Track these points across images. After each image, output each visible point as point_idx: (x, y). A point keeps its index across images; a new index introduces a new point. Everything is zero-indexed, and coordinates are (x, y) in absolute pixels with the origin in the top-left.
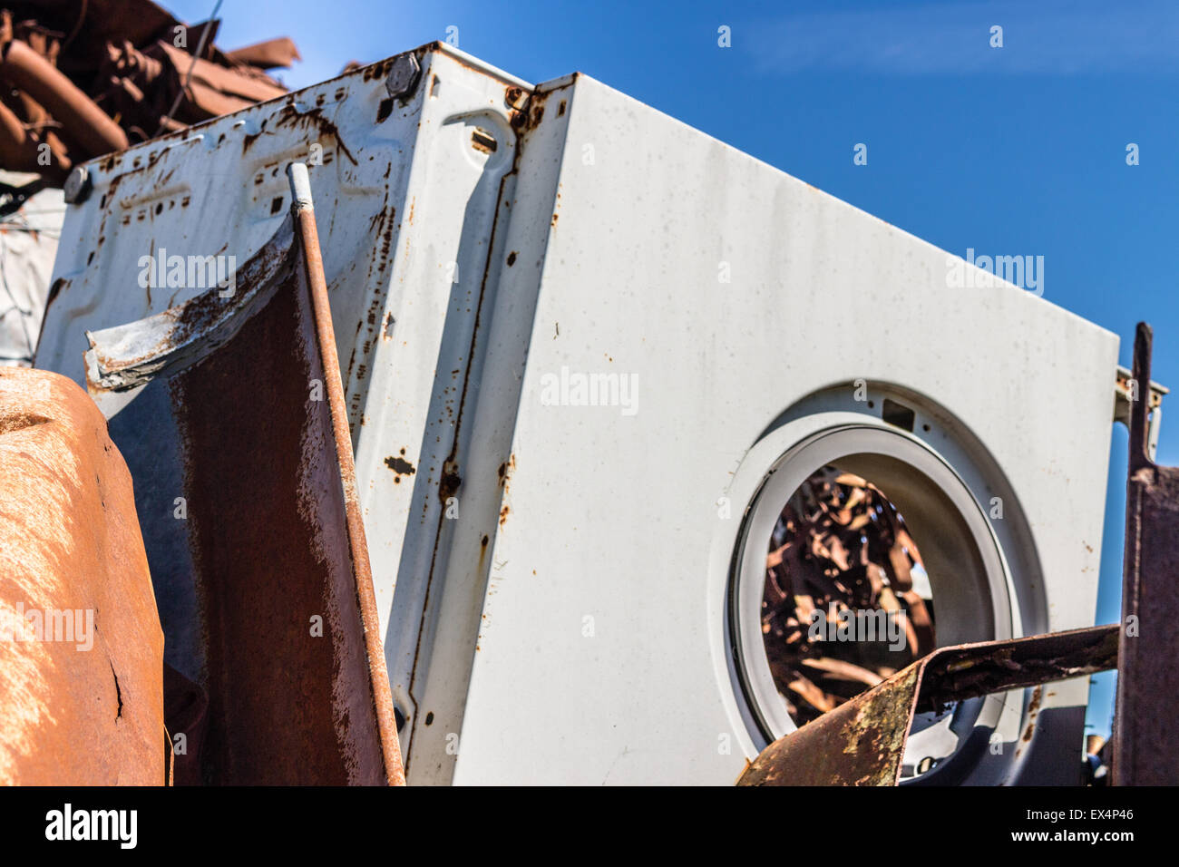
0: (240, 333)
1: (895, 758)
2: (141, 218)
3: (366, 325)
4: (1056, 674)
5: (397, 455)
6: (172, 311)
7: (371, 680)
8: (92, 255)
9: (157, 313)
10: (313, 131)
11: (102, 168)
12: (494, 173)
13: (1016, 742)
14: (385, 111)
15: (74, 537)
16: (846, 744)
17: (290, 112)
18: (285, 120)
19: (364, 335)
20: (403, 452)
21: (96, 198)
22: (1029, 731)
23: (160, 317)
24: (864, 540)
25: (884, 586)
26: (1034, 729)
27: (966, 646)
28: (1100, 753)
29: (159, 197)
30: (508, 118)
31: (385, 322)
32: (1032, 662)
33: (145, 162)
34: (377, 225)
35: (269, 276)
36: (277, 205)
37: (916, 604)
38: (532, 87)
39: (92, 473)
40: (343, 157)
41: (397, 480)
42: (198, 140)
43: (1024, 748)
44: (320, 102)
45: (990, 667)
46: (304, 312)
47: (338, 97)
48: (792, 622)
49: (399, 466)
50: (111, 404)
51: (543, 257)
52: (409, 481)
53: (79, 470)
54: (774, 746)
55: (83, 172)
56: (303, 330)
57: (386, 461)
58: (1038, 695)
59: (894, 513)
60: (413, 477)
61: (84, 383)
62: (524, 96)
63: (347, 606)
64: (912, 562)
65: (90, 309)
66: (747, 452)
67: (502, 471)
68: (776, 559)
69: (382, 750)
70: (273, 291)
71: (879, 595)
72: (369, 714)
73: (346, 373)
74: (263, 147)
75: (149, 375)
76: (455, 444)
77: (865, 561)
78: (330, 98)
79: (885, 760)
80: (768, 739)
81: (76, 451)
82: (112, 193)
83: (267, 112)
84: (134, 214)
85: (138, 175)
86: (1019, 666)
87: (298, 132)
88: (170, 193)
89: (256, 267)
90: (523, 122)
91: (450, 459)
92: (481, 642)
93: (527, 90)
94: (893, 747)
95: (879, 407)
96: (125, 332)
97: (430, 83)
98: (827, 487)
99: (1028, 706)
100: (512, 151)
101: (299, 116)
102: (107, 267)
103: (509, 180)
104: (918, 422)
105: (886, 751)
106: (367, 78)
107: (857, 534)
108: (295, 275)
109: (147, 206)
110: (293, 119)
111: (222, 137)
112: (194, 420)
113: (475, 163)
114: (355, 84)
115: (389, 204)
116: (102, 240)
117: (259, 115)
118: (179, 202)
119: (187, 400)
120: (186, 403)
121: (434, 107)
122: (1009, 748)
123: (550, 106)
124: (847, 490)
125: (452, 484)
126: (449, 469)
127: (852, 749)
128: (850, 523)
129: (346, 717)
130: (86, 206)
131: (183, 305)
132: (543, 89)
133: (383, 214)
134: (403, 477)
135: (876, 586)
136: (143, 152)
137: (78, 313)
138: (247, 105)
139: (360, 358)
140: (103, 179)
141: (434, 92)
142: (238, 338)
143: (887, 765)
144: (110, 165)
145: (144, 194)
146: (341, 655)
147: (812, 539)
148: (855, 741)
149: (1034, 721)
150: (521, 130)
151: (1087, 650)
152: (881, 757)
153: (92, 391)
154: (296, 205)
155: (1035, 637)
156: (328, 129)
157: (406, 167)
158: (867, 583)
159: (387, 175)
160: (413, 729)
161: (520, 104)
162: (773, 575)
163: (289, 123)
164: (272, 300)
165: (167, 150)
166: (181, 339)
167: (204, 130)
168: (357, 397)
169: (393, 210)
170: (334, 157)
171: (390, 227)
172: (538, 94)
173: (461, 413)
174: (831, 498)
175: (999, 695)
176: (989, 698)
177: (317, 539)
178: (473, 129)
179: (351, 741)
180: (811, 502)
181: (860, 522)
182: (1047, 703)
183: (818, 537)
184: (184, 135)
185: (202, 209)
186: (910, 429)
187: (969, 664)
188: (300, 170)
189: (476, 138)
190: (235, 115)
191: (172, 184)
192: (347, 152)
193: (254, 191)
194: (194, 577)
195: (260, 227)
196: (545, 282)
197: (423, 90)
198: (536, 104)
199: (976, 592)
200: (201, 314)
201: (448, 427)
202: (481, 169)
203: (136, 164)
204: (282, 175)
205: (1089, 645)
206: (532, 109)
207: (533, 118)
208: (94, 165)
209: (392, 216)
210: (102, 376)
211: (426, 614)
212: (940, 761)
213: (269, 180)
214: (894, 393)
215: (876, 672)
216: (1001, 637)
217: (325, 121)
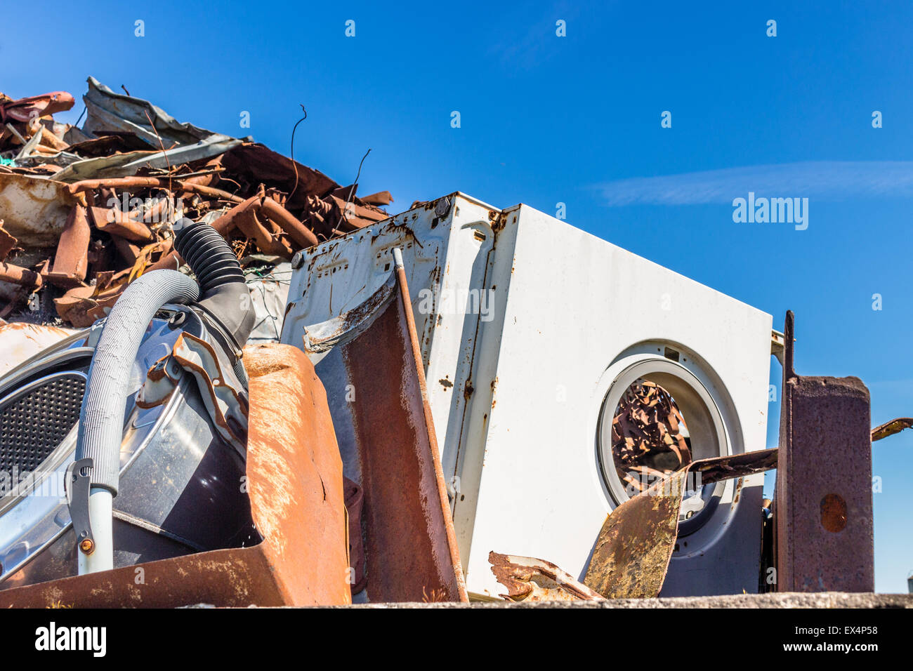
0: (373, 325)
1: (676, 512)
2: (326, 275)
3: (429, 320)
4: (749, 471)
5: (445, 378)
6: (341, 316)
7: (436, 481)
8: (305, 292)
9: (335, 317)
10: (403, 233)
11: (308, 253)
12: (485, 250)
13: (730, 504)
14: (435, 223)
15: (302, 419)
16: (653, 506)
17: (392, 225)
18: (390, 229)
19: (428, 325)
20: (447, 377)
21: (306, 266)
22: (737, 498)
23: (337, 319)
24: (656, 411)
25: (666, 432)
26: (739, 497)
27: (707, 460)
28: (769, 507)
29: (334, 265)
30: (491, 225)
31: (437, 318)
32: (738, 466)
33: (327, 249)
34: (433, 275)
35: (385, 299)
36: (387, 267)
37: (681, 440)
38: (501, 211)
39: (308, 389)
40: (417, 245)
41: (445, 390)
42: (351, 239)
43: (735, 506)
44: (405, 220)
45: (719, 469)
46: (401, 315)
47: (413, 218)
48: (624, 449)
49: (445, 383)
50: (316, 359)
51: (508, 287)
52: (450, 390)
53: (304, 389)
54: (620, 507)
55: (299, 255)
56: (401, 323)
57: (440, 381)
58: (741, 481)
59: (669, 398)
60: (452, 388)
61: (303, 349)
62: (497, 215)
63: (425, 447)
64: (678, 421)
65: (305, 316)
66: (603, 373)
67: (492, 385)
68: (616, 421)
69: (443, 514)
70: (387, 306)
71: (663, 437)
72: (436, 496)
73: (421, 342)
74: (381, 241)
75: (332, 345)
76: (471, 373)
77: (656, 421)
78: (410, 218)
79: (672, 513)
80: (617, 505)
81: (301, 380)
82: (313, 264)
83: (381, 225)
84: (323, 273)
85: (324, 255)
86: (732, 468)
87: (396, 234)
88: (339, 263)
89: (379, 295)
90: (497, 227)
91: (469, 380)
92: (485, 463)
93: (498, 212)
94: (675, 507)
95: (663, 350)
96: (321, 326)
97: (455, 210)
98: (638, 387)
99: (737, 486)
100: (492, 240)
101: (396, 227)
102: (311, 297)
103: (492, 253)
104: (681, 357)
105: (672, 509)
106: (426, 209)
107: (652, 409)
108: (397, 298)
109: (329, 269)
110: (394, 228)
111: (362, 237)
112: (353, 365)
113: (476, 245)
114: (421, 211)
115: (438, 265)
116: (309, 285)
117: (378, 227)
118: (343, 267)
119: (349, 356)
120: (349, 357)
121: (457, 221)
122: (728, 506)
123: (509, 219)
124: (647, 389)
125: (469, 391)
126: (468, 384)
127: (656, 508)
128: (649, 404)
129: (426, 498)
130: (301, 270)
131: (347, 313)
132: (505, 212)
133: (435, 270)
134: (448, 388)
135: (662, 432)
136: (326, 245)
137: (300, 318)
138: (371, 223)
139: (427, 335)
140: (309, 257)
141: (457, 214)
142: (371, 327)
143: (673, 515)
144: (312, 252)
145: (328, 264)
146: (423, 470)
147: (632, 411)
148: (657, 504)
149: (739, 493)
150: (496, 230)
151: (762, 460)
152: (670, 511)
153: (307, 353)
154: (396, 267)
155: (740, 455)
156: (409, 232)
157: (445, 248)
158: (658, 431)
159: (437, 252)
160: (455, 503)
161: (495, 218)
162: (615, 428)
163: (391, 230)
164: (387, 310)
165: (337, 244)
166: (346, 329)
167: (353, 234)
168: (426, 353)
169: (440, 268)
170: (412, 245)
171: (439, 276)
172: (504, 214)
173: (473, 359)
174: (640, 392)
175: (723, 482)
176: (718, 483)
177: (410, 417)
178: (475, 230)
179: (428, 509)
180: (631, 394)
181: (653, 403)
182: (745, 485)
183: (635, 411)
184: (345, 237)
185: (354, 270)
186: (677, 361)
187: (709, 468)
188: (398, 251)
189: (476, 235)
190: (367, 227)
191: (340, 259)
192: (418, 243)
193: (377, 261)
194: (355, 436)
195: (380, 277)
196: (509, 298)
197: (452, 213)
198: (503, 218)
199: (710, 434)
200: (355, 317)
201: (467, 365)
202: (478, 249)
203: (323, 250)
204: (389, 253)
205: (764, 458)
206: (501, 221)
207: (502, 224)
208: (305, 251)
209: (440, 270)
210: (311, 346)
211: (460, 450)
212: (697, 512)
213: (384, 256)
214: (670, 344)
215: (663, 472)
216: (723, 455)
217: (408, 229)
